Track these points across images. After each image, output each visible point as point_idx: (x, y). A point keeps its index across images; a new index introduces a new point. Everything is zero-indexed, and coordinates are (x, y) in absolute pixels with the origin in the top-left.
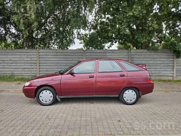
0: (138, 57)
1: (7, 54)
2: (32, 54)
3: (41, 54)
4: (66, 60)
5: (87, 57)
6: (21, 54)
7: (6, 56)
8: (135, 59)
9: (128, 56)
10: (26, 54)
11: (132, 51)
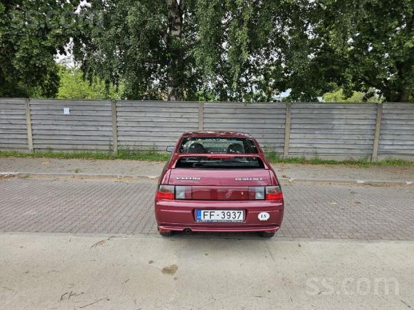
0: (395, 117)
1: (146, 110)
2: (190, 110)
3: (206, 110)
4: (253, 122)
5: (293, 116)
6: (170, 110)
7: (143, 114)
8: (388, 122)
9: (376, 115)
10: (180, 110)
11: (385, 105)
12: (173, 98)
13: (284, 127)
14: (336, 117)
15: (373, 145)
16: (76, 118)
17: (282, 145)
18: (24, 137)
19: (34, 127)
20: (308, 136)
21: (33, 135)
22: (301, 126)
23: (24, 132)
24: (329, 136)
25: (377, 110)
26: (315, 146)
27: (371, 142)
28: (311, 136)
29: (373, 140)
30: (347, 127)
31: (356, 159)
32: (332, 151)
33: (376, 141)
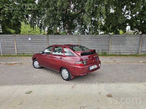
1: (59, 38)
2: (75, 38)
3: (81, 38)
4: (98, 42)
5: (112, 39)
6: (68, 38)
7: (58, 40)
8: (145, 41)
9: (140, 38)
10: (72, 38)
11: (143, 35)
12: (68, 34)
13: (109, 43)
14: (127, 39)
15: (139, 49)
16: (33, 42)
17: (108, 50)
18: (14, 49)
19: (17, 45)
20: (117, 46)
21: (17, 48)
22: (115, 43)
23: (13, 47)
24: (124, 46)
25: (141, 37)
26: (120, 50)
27: (138, 48)
28: (118, 46)
29: (139, 47)
30: (130, 43)
31: (133, 54)
32: (126, 51)
33: (140, 48)
